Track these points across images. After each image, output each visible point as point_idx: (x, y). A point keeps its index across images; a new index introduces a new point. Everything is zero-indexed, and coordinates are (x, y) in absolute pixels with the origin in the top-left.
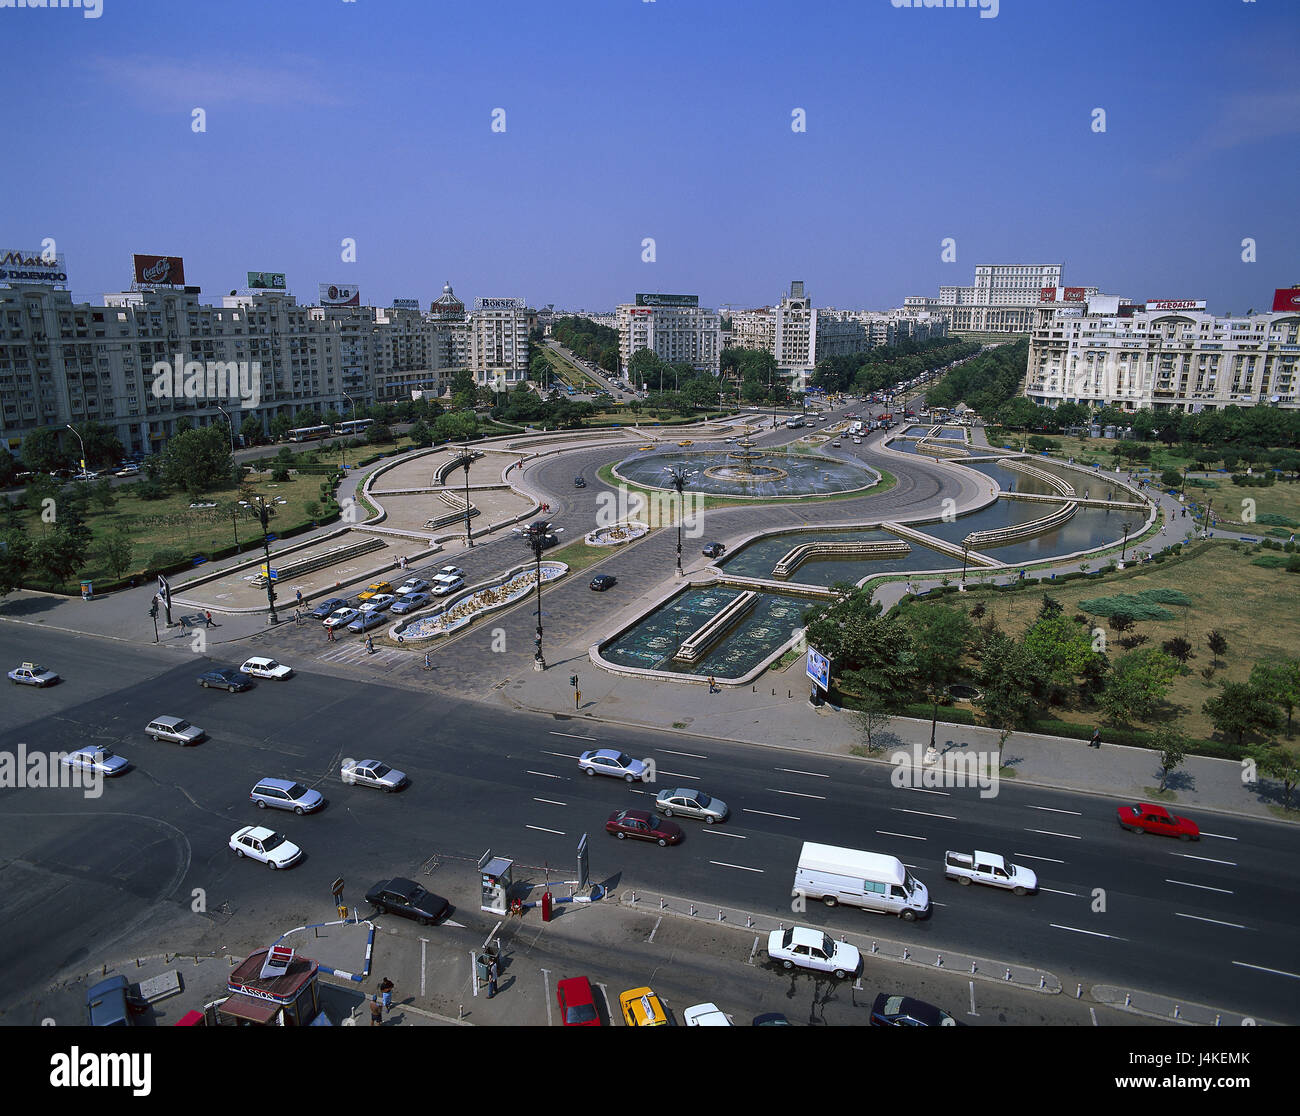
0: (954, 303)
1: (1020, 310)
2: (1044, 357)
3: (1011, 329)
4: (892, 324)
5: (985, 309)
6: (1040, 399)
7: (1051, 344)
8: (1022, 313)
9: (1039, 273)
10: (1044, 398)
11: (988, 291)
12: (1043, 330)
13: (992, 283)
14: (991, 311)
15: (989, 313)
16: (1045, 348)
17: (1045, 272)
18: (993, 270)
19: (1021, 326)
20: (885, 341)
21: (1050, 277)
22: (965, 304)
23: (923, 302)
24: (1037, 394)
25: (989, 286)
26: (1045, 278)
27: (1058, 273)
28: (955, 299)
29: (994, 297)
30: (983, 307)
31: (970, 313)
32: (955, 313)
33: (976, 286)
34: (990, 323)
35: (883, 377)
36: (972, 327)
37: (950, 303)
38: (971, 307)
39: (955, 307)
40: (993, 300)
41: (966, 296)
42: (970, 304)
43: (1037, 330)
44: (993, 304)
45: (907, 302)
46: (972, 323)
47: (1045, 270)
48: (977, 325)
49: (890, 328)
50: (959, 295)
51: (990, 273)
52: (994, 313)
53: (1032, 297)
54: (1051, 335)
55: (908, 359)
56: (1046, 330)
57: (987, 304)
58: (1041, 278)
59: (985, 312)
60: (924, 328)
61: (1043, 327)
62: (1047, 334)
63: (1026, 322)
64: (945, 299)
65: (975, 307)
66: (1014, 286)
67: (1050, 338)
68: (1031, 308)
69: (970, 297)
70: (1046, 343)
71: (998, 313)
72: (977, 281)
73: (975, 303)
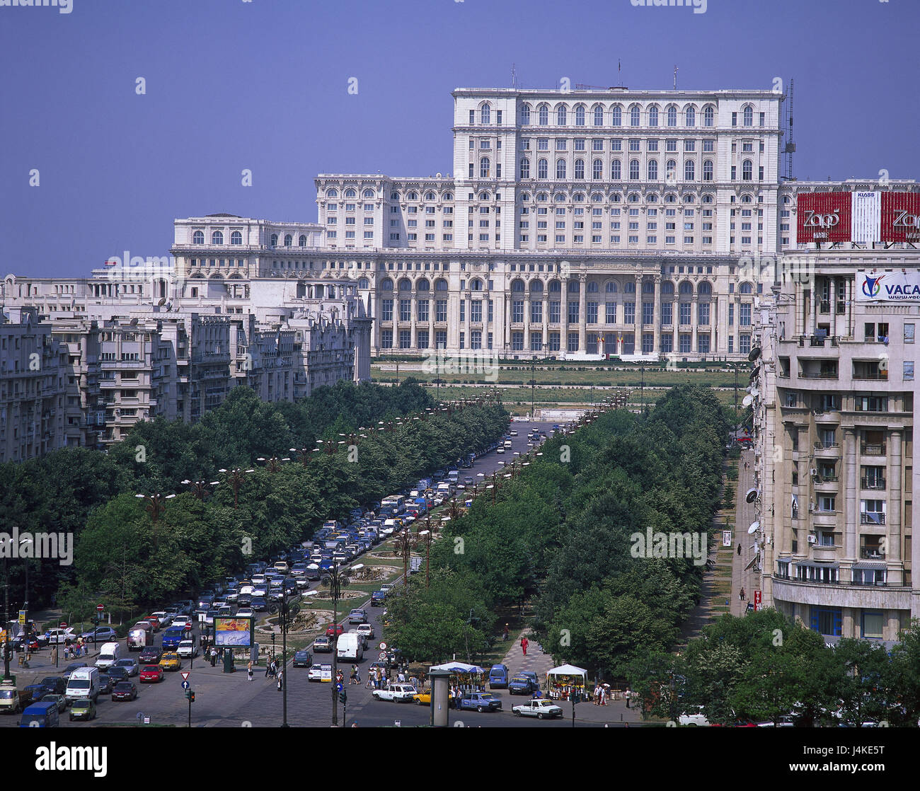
0: (377, 243)
1: (637, 270)
2: (828, 453)
3: (610, 348)
4: (169, 334)
5: (501, 267)
6: (828, 617)
7: (848, 405)
8: (648, 284)
9: (699, 123)
10: (838, 612)
11: (508, 195)
12: (817, 353)
13: (522, 166)
14: (527, 277)
15: (517, 285)
16: (828, 418)
17: (722, 119)
18: (523, 111)
19: (647, 337)
20: (144, 400)
21: (746, 139)
22: (420, 246)
23: (252, 239)
24: (813, 596)
25: (509, 173)
26: (723, 144)
27: (772, 122)
28: (378, 228)
29: (532, 218)
30: (492, 260)
31: (442, 283)
32: (384, 283)
33: (460, 174)
34: (526, 324)
35: (187, 547)
36: (453, 339)
37: (359, 244)
38: (446, 260)
39: (380, 259)
40: (532, 231)
41: (422, 217)
42: (438, 246)
43: (794, 353)
44: (532, 247)
45: (183, 237)
46: (453, 326)
47: (725, 113)
48: (476, 333)
49: (161, 349)
50: (392, 210)
51: (510, 120)
52: (536, 284)
53: (679, 220)
54: (845, 369)
55: (264, 474)
56: (826, 352)
57: (507, 244)
58: (709, 145)
59: (501, 279)
60: (283, 346)
61: (817, 342)
62: (829, 367)
63: (666, 319)
64: (341, 227)
65: (463, 259)
66: (606, 177)
67: (845, 381)
68: (682, 262)
69: (439, 217)
70: (829, 400)
71: (555, 285)
72: (463, 154)
73: (460, 244)
